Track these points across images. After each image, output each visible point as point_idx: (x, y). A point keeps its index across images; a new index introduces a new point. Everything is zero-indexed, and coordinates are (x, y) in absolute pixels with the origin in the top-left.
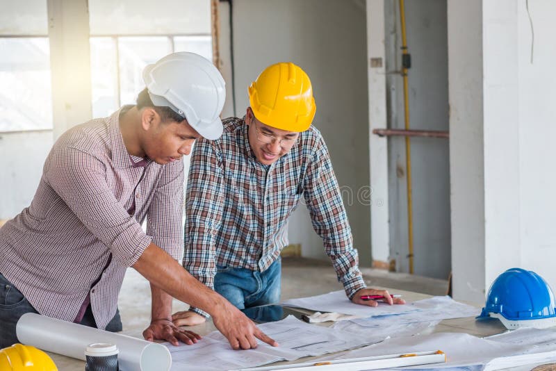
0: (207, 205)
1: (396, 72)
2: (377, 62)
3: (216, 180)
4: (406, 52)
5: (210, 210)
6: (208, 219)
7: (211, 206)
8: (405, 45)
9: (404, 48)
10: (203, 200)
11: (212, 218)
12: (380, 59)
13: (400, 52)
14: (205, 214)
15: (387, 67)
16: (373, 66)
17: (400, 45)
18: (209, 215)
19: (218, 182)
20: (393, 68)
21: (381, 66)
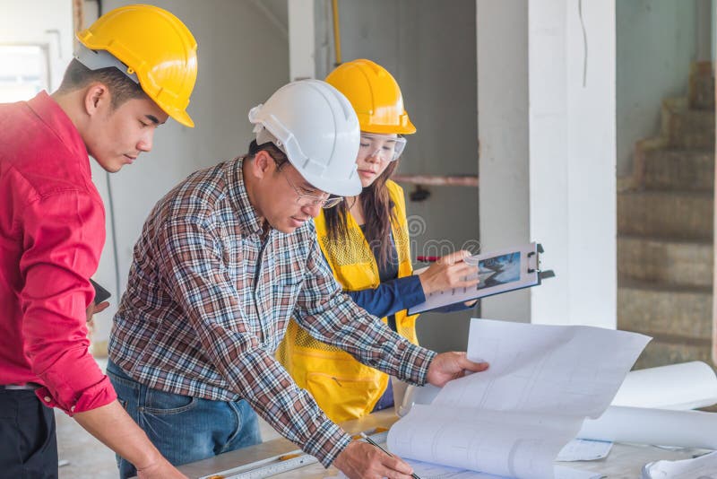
17: (333, 60)
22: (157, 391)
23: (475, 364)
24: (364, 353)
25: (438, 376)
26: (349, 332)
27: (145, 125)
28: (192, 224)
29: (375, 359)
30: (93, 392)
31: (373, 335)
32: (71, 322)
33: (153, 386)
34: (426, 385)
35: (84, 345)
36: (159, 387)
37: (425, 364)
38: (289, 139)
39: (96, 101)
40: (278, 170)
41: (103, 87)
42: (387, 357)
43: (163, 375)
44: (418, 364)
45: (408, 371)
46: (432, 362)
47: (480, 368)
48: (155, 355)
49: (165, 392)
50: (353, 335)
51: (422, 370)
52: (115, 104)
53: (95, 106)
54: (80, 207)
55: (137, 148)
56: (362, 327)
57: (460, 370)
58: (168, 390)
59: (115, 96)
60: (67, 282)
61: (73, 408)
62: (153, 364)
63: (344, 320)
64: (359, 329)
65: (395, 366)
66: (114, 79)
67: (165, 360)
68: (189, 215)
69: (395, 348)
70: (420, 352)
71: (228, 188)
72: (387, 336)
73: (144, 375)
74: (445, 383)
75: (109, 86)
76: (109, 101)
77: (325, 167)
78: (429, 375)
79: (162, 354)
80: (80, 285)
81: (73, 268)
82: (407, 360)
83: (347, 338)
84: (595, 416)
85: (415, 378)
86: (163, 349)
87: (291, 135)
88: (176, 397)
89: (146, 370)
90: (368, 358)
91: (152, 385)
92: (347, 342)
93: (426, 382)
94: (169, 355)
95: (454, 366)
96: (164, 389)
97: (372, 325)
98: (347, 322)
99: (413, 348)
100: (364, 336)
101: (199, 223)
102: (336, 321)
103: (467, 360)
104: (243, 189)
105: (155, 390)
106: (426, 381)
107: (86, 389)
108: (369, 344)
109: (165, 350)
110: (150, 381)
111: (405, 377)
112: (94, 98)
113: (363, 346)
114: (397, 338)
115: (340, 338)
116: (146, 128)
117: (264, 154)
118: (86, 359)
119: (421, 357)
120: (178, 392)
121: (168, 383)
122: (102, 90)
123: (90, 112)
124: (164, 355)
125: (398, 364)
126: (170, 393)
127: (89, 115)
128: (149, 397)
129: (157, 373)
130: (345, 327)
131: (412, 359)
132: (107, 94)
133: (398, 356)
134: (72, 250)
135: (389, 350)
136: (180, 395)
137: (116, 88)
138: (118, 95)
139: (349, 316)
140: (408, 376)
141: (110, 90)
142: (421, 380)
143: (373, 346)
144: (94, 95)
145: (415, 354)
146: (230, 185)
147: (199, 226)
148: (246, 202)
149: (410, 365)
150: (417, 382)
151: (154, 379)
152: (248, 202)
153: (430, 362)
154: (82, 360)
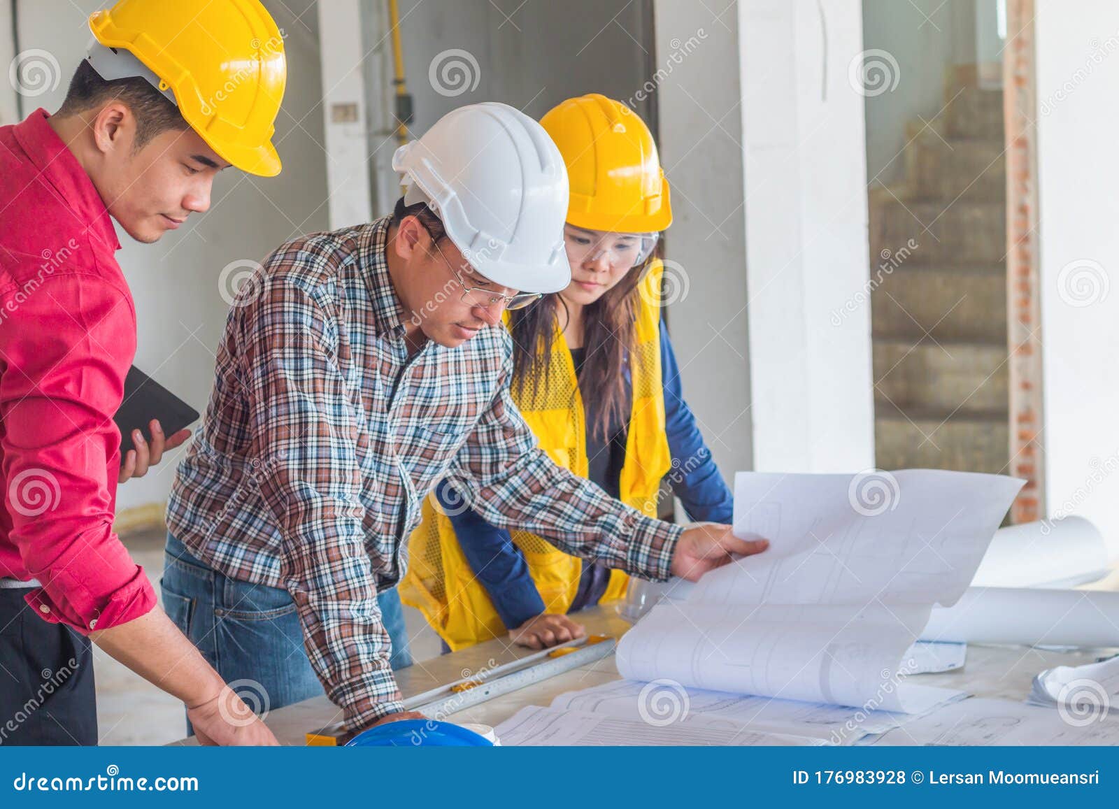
0: (324, 452)
1: (386, 133)
2: (346, 112)
3: (330, 386)
4: (403, 90)
5: (335, 464)
6: (334, 487)
7: (334, 453)
8: (401, 75)
9: (398, 82)
10: (312, 441)
11: (343, 482)
12: (354, 106)
13: (392, 91)
14: (324, 475)
15: (369, 121)
16: (335, 121)
17: (391, 76)
18: (335, 475)
19: (335, 394)
20: (378, 124)
21: (356, 118)
22: (241, 581)
23: (747, 543)
24: (570, 537)
25: (689, 564)
26: (545, 506)
27: (193, 171)
28: (295, 289)
29: (588, 544)
30: (125, 595)
31: (582, 506)
32: (82, 484)
33: (235, 573)
34: (671, 580)
35: (105, 522)
36: (243, 576)
37: (668, 546)
38: (447, 200)
39: (113, 130)
40: (432, 247)
41: (122, 109)
42: (608, 539)
43: (250, 556)
44: (656, 546)
45: (642, 558)
46: (679, 544)
47: (755, 548)
48: (237, 524)
49: (253, 584)
50: (551, 509)
51: (665, 555)
52: (142, 138)
53: (112, 138)
54: (84, 302)
55: (183, 205)
56: (565, 497)
57: (724, 552)
58: (257, 580)
59: (142, 123)
60: (73, 420)
61: (93, 624)
62: (234, 539)
63: (536, 487)
64: (560, 499)
65: (621, 553)
66: (140, 97)
67: (252, 533)
68: (293, 274)
69: (620, 524)
70: (658, 528)
71: (359, 254)
72: (604, 507)
73: (219, 556)
74: (700, 575)
75: (132, 108)
76: (134, 130)
77: (506, 246)
78: (675, 562)
79: (249, 523)
80: (94, 426)
81: (82, 398)
82: (639, 541)
83: (542, 515)
84: (948, 603)
85: (653, 569)
86: (250, 514)
87: (453, 194)
88: (271, 591)
89: (223, 548)
90: (578, 544)
91: (232, 572)
92: (543, 522)
93: (671, 575)
94: (258, 523)
95: (716, 547)
96: (252, 579)
97: (579, 493)
98: (542, 490)
99: (646, 523)
100: (568, 509)
101: (307, 290)
102: (525, 491)
103: (734, 537)
104: (382, 257)
105: (237, 580)
106: (671, 573)
107: (114, 592)
108: (578, 522)
109: (253, 516)
110: (228, 566)
111: (637, 571)
112: (108, 124)
113: (568, 526)
114: (621, 508)
115: (530, 517)
116: (196, 176)
117: (412, 220)
118: (110, 544)
119: (662, 534)
120: (274, 584)
121: (257, 569)
122: (121, 114)
123: (103, 148)
124: (251, 525)
125: (626, 550)
126: (261, 586)
127: (102, 153)
128: (229, 591)
129: (240, 553)
130: (538, 499)
131: (647, 540)
132: (128, 119)
133: (624, 538)
134: (76, 370)
135: (610, 527)
136: (276, 588)
137: (145, 110)
138: (147, 121)
139: (543, 480)
140: (642, 566)
141: (134, 114)
142: (663, 572)
143: (585, 523)
144: (107, 121)
145: (651, 530)
146: (362, 250)
147: (307, 294)
148: (383, 280)
149: (645, 549)
150: (656, 575)
151: (236, 563)
152: (386, 279)
153: (675, 542)
154: (104, 547)
